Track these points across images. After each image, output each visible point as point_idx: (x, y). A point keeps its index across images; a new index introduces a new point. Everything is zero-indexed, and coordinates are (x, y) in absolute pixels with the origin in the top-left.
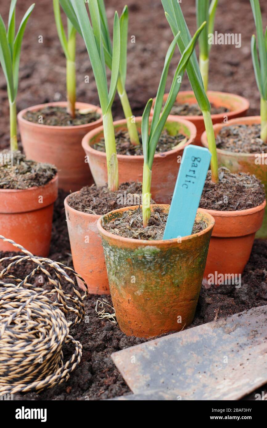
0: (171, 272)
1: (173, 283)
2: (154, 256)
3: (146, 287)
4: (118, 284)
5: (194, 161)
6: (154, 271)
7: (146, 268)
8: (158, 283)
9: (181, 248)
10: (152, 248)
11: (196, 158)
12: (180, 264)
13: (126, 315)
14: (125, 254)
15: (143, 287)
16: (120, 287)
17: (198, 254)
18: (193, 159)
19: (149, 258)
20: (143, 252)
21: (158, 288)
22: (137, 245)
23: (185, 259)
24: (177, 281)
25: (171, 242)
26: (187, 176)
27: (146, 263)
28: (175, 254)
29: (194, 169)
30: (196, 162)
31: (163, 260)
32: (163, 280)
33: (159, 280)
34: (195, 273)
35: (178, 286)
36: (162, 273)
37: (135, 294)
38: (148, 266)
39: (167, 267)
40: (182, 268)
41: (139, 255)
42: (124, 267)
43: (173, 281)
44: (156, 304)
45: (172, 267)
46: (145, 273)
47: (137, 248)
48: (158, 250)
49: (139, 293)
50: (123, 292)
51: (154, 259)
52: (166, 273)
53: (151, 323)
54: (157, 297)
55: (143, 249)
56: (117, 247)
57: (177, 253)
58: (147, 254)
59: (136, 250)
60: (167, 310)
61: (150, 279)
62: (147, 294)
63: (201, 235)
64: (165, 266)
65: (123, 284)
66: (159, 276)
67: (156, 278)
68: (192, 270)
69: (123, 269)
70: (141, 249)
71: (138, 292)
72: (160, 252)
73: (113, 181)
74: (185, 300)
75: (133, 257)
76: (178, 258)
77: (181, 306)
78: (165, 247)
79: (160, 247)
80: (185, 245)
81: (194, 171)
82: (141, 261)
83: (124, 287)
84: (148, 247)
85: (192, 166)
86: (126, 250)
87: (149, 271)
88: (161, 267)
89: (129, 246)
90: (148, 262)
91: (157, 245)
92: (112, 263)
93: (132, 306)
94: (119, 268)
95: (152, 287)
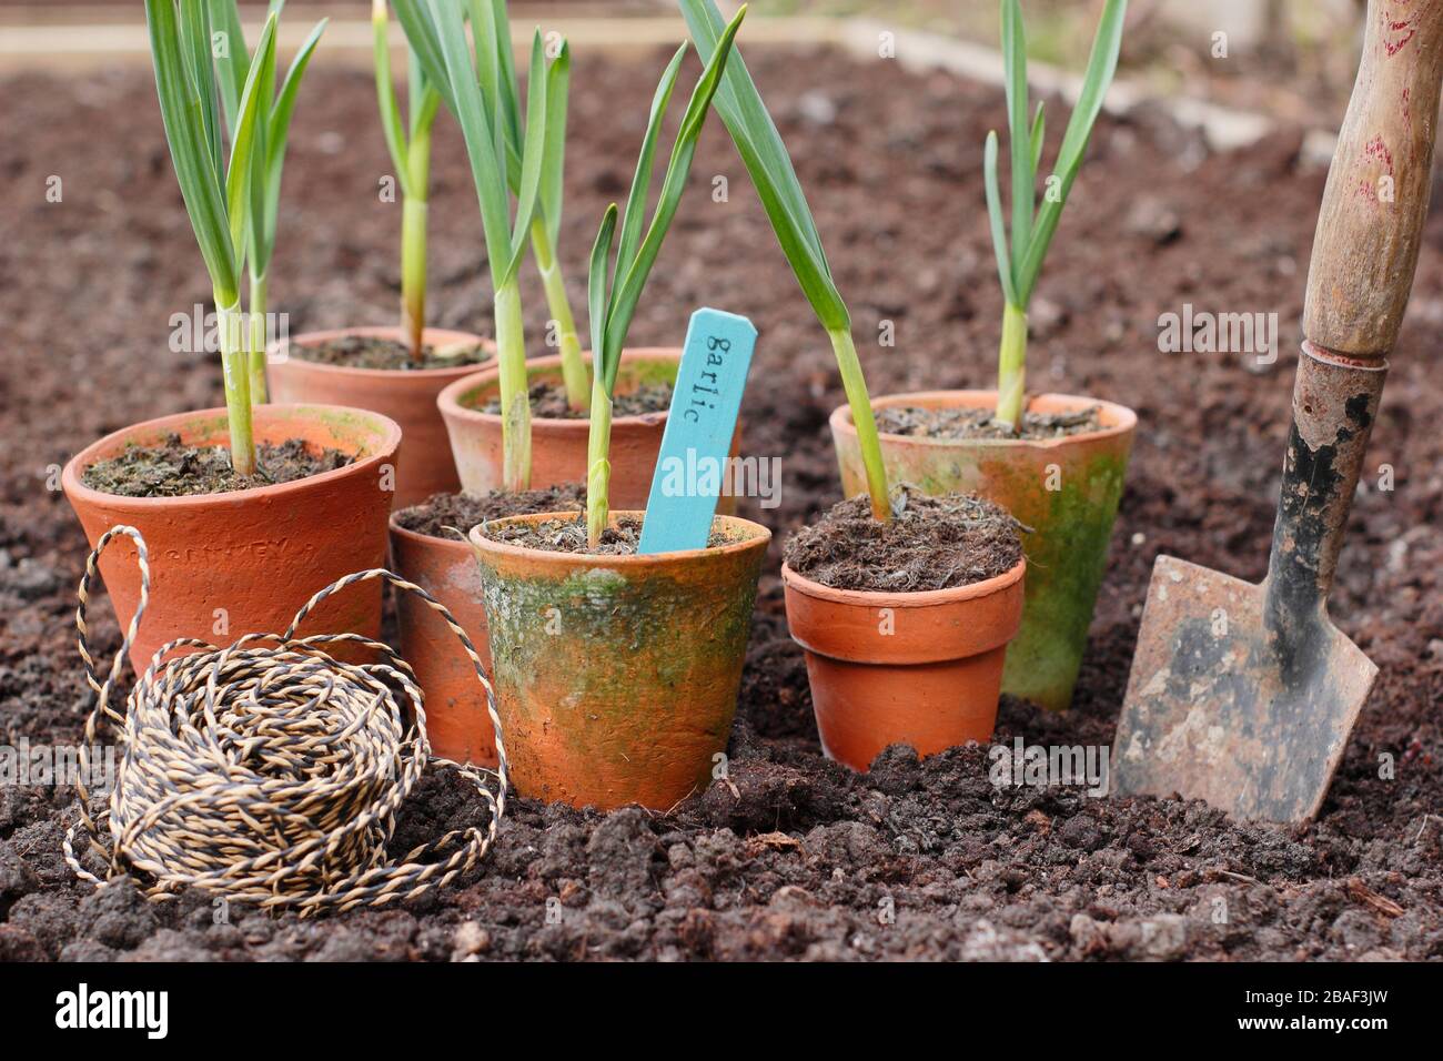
0: (655, 644)
1: (658, 675)
2: (612, 598)
3: (591, 685)
4: (518, 681)
5: (714, 348)
6: (609, 638)
7: (589, 631)
8: (618, 671)
9: (680, 579)
10: (605, 573)
11: (717, 341)
12: (676, 623)
13: (538, 770)
14: (537, 594)
15: (582, 684)
16: (523, 692)
17: (725, 605)
18: (712, 343)
19: (598, 602)
20: (584, 586)
21: (620, 686)
22: (568, 567)
23: (691, 613)
24: (668, 671)
25: (655, 560)
26: (696, 387)
27: (589, 617)
28: (664, 595)
29: (712, 369)
30: (718, 352)
31: (634, 608)
32: (632, 664)
33: (624, 665)
34: (716, 657)
35: (672, 685)
36: (631, 644)
37: (562, 704)
38: (595, 624)
39: (644, 629)
40: (682, 637)
41: (574, 594)
42: (534, 633)
43: (659, 669)
44: (616, 732)
45: (657, 629)
46: (587, 644)
47: (568, 574)
48: (622, 580)
49: (570, 701)
50: (530, 703)
51: (611, 607)
52: (642, 645)
53: (601, 785)
54: (617, 711)
55: (584, 578)
56: (519, 577)
57: (670, 592)
58: (592, 591)
59: (566, 581)
60: (644, 750)
61: (599, 661)
62: (592, 702)
63: (732, 553)
64: (637, 625)
65: (532, 679)
66: (622, 653)
67: (615, 659)
68: (707, 646)
69: (532, 637)
70: (579, 576)
71: (568, 699)
72: (627, 585)
73: (518, 467)
74: (689, 727)
75: (559, 602)
76: (671, 607)
77: (679, 744)
78: (640, 572)
79: (626, 572)
80: (691, 573)
81: (714, 376)
82: (578, 610)
83: (534, 689)
84: (596, 572)
85: (709, 362)
86: (540, 582)
87: (598, 639)
88: (627, 629)
89: (548, 572)
90: (595, 613)
91: (620, 567)
92: (504, 626)
93: (554, 739)
94: (521, 636)
95: (604, 685)
